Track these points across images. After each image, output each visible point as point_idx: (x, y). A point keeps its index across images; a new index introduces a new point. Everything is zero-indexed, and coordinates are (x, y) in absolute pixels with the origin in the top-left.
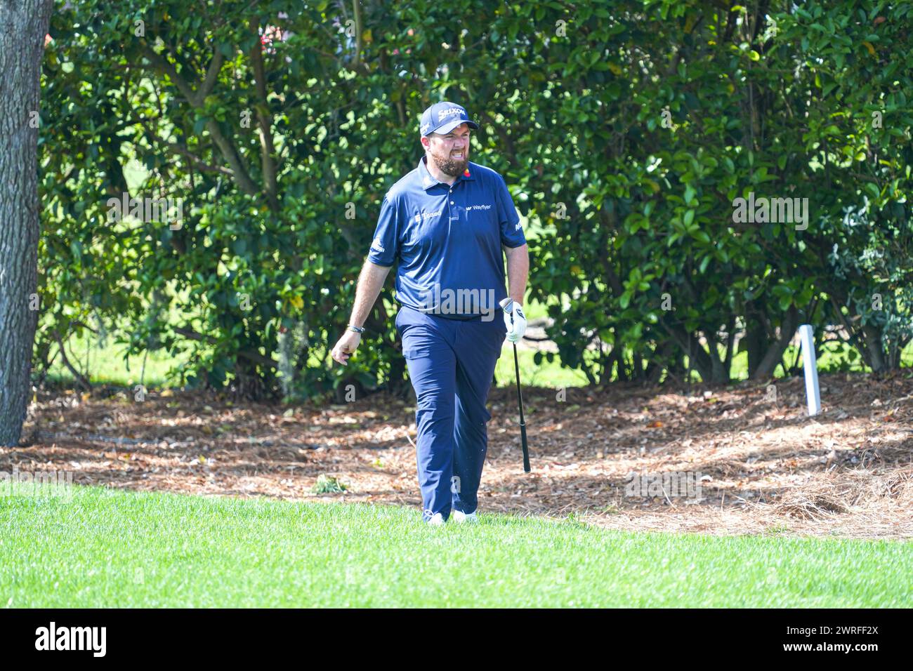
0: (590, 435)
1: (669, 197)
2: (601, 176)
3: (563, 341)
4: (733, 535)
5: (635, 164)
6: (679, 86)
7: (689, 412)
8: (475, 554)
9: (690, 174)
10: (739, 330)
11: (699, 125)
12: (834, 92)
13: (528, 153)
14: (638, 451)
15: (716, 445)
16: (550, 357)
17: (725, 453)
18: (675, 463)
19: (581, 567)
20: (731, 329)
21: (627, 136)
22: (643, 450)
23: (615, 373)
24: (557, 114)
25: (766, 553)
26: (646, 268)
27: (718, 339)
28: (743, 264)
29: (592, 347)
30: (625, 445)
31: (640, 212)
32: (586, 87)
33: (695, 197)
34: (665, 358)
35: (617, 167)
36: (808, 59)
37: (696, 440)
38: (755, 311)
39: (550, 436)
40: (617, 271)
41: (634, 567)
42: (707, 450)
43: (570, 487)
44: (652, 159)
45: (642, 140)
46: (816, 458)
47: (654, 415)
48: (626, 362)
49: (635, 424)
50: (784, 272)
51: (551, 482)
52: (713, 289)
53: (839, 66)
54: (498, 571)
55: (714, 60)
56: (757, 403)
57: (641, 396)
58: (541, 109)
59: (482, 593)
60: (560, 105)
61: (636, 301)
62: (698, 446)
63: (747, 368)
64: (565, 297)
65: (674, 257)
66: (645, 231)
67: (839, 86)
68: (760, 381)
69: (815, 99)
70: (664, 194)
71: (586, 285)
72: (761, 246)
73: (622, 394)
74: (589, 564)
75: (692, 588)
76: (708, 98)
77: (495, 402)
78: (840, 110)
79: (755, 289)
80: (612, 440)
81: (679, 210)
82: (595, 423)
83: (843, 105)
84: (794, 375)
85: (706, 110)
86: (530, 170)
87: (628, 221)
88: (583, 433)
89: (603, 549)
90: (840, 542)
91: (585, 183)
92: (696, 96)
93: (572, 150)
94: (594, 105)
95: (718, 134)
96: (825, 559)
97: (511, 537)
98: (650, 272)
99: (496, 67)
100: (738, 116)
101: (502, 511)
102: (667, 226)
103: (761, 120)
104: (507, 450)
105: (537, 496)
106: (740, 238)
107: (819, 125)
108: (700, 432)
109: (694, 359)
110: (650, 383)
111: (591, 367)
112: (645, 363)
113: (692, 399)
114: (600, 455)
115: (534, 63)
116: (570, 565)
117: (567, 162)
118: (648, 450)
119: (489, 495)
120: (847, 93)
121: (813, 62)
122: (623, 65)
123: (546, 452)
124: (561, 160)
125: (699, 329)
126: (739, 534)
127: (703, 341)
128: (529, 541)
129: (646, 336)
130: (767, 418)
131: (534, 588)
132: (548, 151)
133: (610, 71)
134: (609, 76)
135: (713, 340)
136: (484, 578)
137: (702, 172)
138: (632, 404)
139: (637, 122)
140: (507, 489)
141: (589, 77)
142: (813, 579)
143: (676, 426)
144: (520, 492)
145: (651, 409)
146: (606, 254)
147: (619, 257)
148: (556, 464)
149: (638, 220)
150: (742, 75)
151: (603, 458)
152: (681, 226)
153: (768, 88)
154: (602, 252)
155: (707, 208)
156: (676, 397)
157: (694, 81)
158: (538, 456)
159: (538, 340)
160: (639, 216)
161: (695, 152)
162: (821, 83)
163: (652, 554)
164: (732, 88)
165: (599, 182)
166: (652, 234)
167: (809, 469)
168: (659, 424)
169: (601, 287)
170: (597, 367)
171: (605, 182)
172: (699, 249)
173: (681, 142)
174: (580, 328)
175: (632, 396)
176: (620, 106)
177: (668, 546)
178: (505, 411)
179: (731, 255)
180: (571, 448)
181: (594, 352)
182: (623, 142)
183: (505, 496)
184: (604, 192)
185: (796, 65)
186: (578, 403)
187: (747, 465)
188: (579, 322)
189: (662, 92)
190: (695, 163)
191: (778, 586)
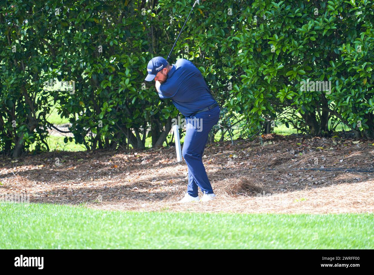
0: (88, 171)
1: (119, 73)
2: (91, 65)
3: (76, 133)
4: (147, 211)
5: (105, 60)
6: (123, 27)
7: (128, 161)
8: (41, 220)
9: (127, 64)
10: (148, 128)
11: (131, 43)
12: (186, 29)
13: (61, 55)
14: (108, 177)
15: (140, 175)
16: (71, 139)
17: (143, 178)
18: (123, 182)
19: (85, 225)
20: (145, 127)
22: (110, 177)
23: (97, 145)
24: (73, 39)
25: (161, 218)
26: (109, 103)
27: (140, 131)
28: (150, 100)
29: (88, 135)
30: (102, 175)
31: (107, 79)
32: (85, 29)
33: (130, 73)
34: (118, 139)
35: (98, 61)
36: (175, 16)
37: (131, 173)
38: (154, 119)
39: (71, 172)
40: (98, 103)
41: (107, 225)
42: (136, 177)
43: (80, 192)
44: (112, 58)
45: (108, 49)
46: (180, 179)
47: (114, 162)
48: (102, 141)
49: (106, 166)
50: (167, 103)
51: (72, 190)
52: (137, 110)
53: (188, 19)
54: (51, 227)
55: (137, 17)
56: (156, 157)
57: (108, 155)
58: (66, 38)
59: (45, 236)
60: (74, 36)
61: (106, 116)
62: (132, 175)
63: (151, 143)
64: (77, 114)
65: (121, 97)
66: (109, 87)
67: (188, 27)
68: (157, 148)
69: (178, 32)
70: (117, 72)
71: (85, 109)
73: (101, 154)
74: (88, 224)
75: (131, 233)
76: (135, 32)
77: (49, 158)
78: (188, 37)
79: (155, 110)
80: (97, 173)
81: (123, 78)
82: (90, 166)
83: (190, 35)
84: (171, 146)
85: (134, 37)
86: (62, 63)
87: (102, 83)
88: (85, 170)
89: (94, 218)
90: (191, 214)
91: (85, 67)
92: (130, 31)
93: (79, 54)
94: (88, 36)
95: (139, 47)
96: (185, 221)
97: (56, 213)
98: (112, 104)
99: (48, 20)
100: (147, 39)
101: (52, 203)
102: (119, 85)
103: (156, 41)
104: (54, 178)
105: (66, 196)
106: (148, 90)
107: (180, 43)
108: (133, 169)
109: (130, 139)
110: (112, 149)
111: (88, 143)
112: (110, 141)
113: (129, 156)
114: (92, 179)
115: (63, 19)
116: (80, 224)
117: (77, 59)
118: (112, 177)
119: (47, 196)
120: (192, 30)
121: (178, 17)
122: (100, 19)
123: (70, 178)
124: (75, 58)
125: (132, 128)
126: (149, 211)
127: (133, 132)
128: (64, 215)
129: (110, 130)
130: (160, 163)
132: (69, 55)
133: (94, 21)
134: (94, 24)
135: (138, 132)
136: (45, 230)
137: (132, 63)
138: (105, 158)
139: (105, 42)
140: (54, 193)
141: (86, 24)
142: (180, 229)
143: (123, 167)
144: (59, 195)
145: (112, 160)
146: (94, 97)
147: (99, 98)
148: (74, 183)
149: (107, 83)
150: (148, 23)
152: (124, 85)
153: (159, 28)
154: (92, 96)
155: (135, 77)
156: (123, 155)
157: (129, 25)
158: (66, 180)
159: (66, 132)
160: (107, 81)
161: (130, 54)
162: (181, 26)
164: (144, 28)
165: (90, 67)
166: (112, 88)
167: (177, 184)
168: (116, 166)
169: (91, 110)
170: (90, 143)
171: (93, 67)
172: (132, 94)
173: (124, 51)
174: (83, 127)
175: (105, 155)
176: (99, 36)
177: (121, 216)
178: (53, 161)
179: (145, 97)
180: (80, 176)
181: (89, 137)
183: (53, 196)
184: (93, 71)
185: (171, 19)
186: (83, 158)
187: (152, 183)
188: (83, 125)
189: (116, 30)
190: (130, 59)
191: (166, 232)
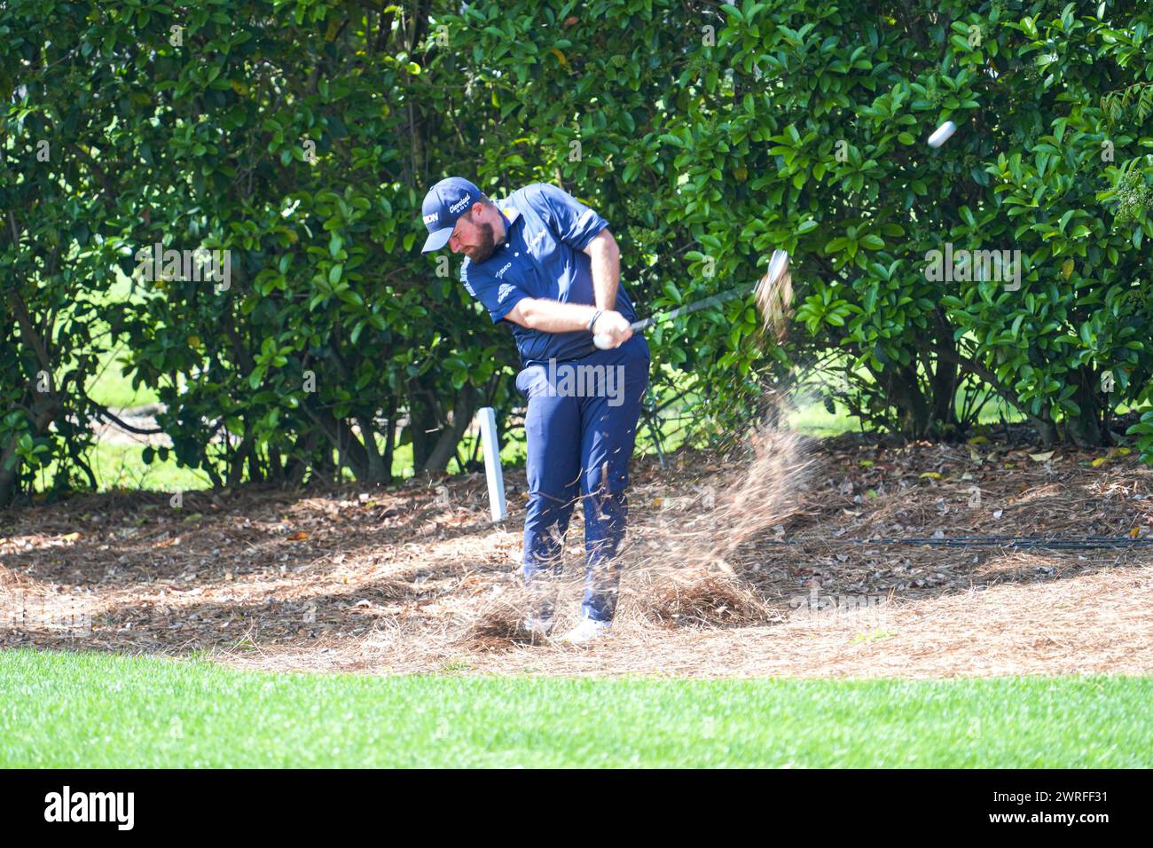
0: (216, 551)
1: (310, 250)
2: (223, 224)
3: (179, 433)
4: (400, 674)
5: (267, 208)
6: (320, 109)
7: (341, 520)
8: (74, 704)
9: (336, 219)
10: (401, 416)
11: (346, 157)
12: (515, 113)
13: (130, 196)
14: (277, 570)
15: (376, 561)
16: (164, 453)
17: (387, 571)
18: (324, 585)
19: (207, 718)
20: (392, 415)
21: (256, 172)
22: (283, 568)
23: (246, 472)
24: (167, 146)
25: (441, 696)
26: (281, 340)
27: (376, 428)
28: (405, 330)
29: (216, 439)
30: (260, 563)
31: (274, 268)
32: (203, 112)
33: (343, 247)
34: (310, 453)
35: (244, 212)
36: (482, 72)
37: (349, 556)
38: (420, 391)
39: (166, 554)
40: (246, 343)
41: (276, 717)
42: (364, 568)
43: (192, 617)
44: (288, 201)
45: (275, 177)
46: (502, 575)
47: (297, 524)
48: (260, 458)
49: (272, 537)
50: (457, 340)
51: (168, 612)
52: (367, 363)
53: (521, 80)
54: (103, 725)
55: (363, 75)
56: (426, 507)
57: (279, 501)
58: (146, 141)
59: (84, 754)
60: (171, 135)
61: (271, 381)
62: (352, 563)
63: (412, 463)
64: (181, 377)
65: (318, 324)
66: (281, 292)
67: (522, 105)
68: (428, 479)
69: (491, 121)
70: (303, 244)
71: (207, 361)
72: (427, 309)
73: (256, 499)
74: (219, 714)
75: (349, 742)
76: (358, 122)
77: (95, 511)
78: (523, 135)
79: (421, 363)
80: (243, 557)
81: (323, 265)
82: (222, 536)
83: (528, 129)
84: (471, 472)
85: (355, 137)
86: (134, 217)
87: (258, 279)
88: (206, 548)
89: (236, 695)
90: (534, 681)
91: (204, 232)
92: (343, 120)
93: (187, 191)
94: (214, 134)
95: (370, 168)
96: (517, 702)
97: (119, 682)
98: (288, 343)
99: (89, 87)
100: (395, 144)
101: (106, 650)
102: (309, 286)
103: (424, 149)
104: (112, 572)
105: (150, 630)
106: (400, 299)
107: (498, 154)
108: (355, 545)
109: (345, 453)
110: (291, 484)
111: (215, 465)
112: (284, 459)
113: (344, 504)
114: (229, 577)
115: (136, 82)
116: (194, 716)
117: (180, 207)
118: (290, 570)
120: (532, 113)
121: (489, 75)
122: (249, 83)
123: (160, 574)
124: (173, 204)
125: (350, 416)
126: (407, 673)
127: (356, 430)
128: (143, 688)
129: (284, 425)
130: (438, 525)
131: (150, 746)
132: (156, 193)
133: (232, 90)
134: (232, 97)
135: (369, 429)
136: (86, 735)
137: (351, 216)
138: (268, 511)
139: (268, 154)
140: (112, 621)
141: (207, 98)
142: (501, 729)
143: (324, 538)
144: (128, 625)
145: (292, 517)
146: (232, 322)
147: (249, 326)
148: (174, 588)
149: (273, 278)
150: (399, 94)
151: (233, 580)
152: (326, 285)
153: (433, 109)
154: (226, 321)
155: (358, 261)
156: (323, 501)
157: (339, 102)
158: (150, 579)
159: (148, 432)
160: (273, 273)
161: (342, 191)
162: (499, 100)
163: (298, 700)
164: (387, 110)
165: (222, 231)
166: (289, 296)
168: (303, 535)
169: (226, 364)
170: (222, 465)
171: (228, 231)
172: (350, 313)
173: (324, 180)
174: (201, 416)
175: (268, 501)
176: (247, 135)
177: (318, 690)
178: (108, 522)
179: (390, 321)
180: (192, 568)
181: (219, 446)
182: (250, 179)
183: (110, 630)
184: (229, 242)
185: (468, 80)
186: (201, 512)
187: (415, 586)
188: (200, 409)
189: (299, 116)
190: (342, 205)
191: (459, 738)
